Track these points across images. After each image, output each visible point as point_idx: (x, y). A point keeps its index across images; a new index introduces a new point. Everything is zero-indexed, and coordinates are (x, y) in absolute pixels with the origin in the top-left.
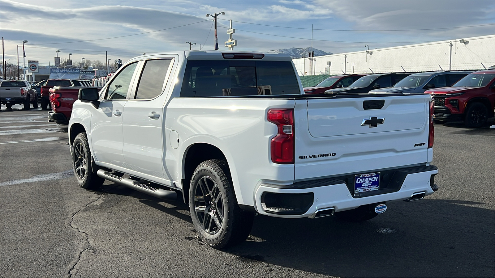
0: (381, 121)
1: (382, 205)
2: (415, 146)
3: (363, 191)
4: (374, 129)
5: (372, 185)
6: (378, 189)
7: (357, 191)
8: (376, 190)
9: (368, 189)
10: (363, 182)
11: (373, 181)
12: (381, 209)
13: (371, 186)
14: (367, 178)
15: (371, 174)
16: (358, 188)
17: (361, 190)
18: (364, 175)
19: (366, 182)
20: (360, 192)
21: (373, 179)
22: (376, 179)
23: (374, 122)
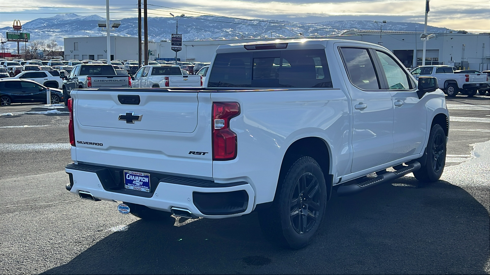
0: (137, 118)
1: (125, 206)
2: (190, 153)
3: (133, 189)
4: (130, 125)
5: (143, 185)
6: (149, 192)
7: (127, 187)
8: (146, 191)
9: (138, 188)
10: (133, 179)
11: (144, 181)
12: (124, 209)
13: (143, 187)
14: (137, 176)
15: (139, 173)
16: (129, 184)
17: (132, 188)
18: (133, 172)
19: (138, 180)
20: (130, 188)
21: (144, 179)
22: (146, 180)
23: (129, 118)
